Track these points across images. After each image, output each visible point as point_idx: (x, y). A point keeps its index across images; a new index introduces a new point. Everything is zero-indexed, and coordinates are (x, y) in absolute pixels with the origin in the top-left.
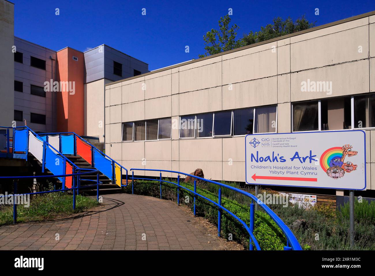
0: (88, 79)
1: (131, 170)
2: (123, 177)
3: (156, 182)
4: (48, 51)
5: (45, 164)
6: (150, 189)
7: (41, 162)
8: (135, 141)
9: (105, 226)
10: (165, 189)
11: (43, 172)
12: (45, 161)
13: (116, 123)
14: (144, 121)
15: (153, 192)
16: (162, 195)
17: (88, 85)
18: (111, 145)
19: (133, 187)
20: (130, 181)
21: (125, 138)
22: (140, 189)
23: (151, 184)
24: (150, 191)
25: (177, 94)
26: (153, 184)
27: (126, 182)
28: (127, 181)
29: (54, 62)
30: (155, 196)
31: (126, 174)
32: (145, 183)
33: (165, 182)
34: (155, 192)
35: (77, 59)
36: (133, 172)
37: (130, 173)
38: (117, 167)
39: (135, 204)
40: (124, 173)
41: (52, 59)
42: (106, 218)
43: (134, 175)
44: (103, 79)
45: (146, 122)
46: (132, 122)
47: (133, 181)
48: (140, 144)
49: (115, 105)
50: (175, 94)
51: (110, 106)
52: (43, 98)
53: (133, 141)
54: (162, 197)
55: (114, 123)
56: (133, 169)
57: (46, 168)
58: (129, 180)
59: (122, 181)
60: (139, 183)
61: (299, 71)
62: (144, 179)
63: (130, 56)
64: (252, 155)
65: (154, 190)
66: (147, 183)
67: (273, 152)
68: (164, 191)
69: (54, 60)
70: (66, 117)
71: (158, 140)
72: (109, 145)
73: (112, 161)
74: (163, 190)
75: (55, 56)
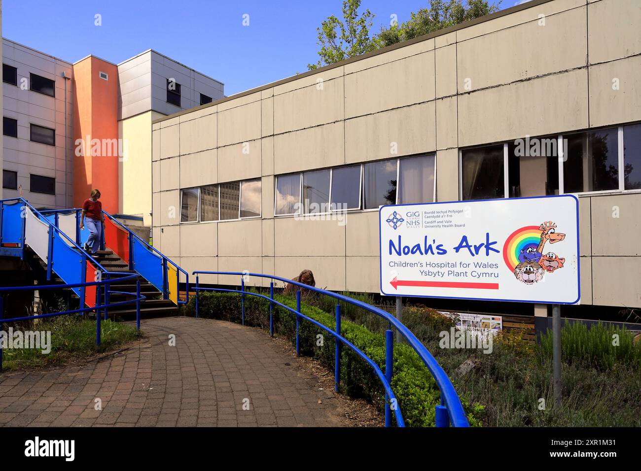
0: (125, 113)
1: (194, 274)
2: (181, 287)
3: (235, 294)
4: (58, 62)
5: (52, 265)
6: (225, 307)
7: (46, 261)
8: (201, 222)
9: (149, 375)
10: (250, 308)
11: (48, 279)
12: (52, 260)
13: (170, 190)
14: (216, 185)
15: (231, 314)
16: (245, 317)
17: (124, 122)
18: (162, 229)
19: (198, 304)
20: (192, 294)
21: (185, 218)
22: (209, 307)
23: (227, 297)
24: (225, 311)
25: (271, 136)
26: (231, 297)
27: (185, 296)
28: (188, 295)
29: (69, 83)
30: (233, 320)
31: (185, 282)
32: (217, 298)
33: (250, 295)
34: (234, 313)
35: (107, 77)
36: (197, 278)
37: (192, 280)
38: (170, 268)
39: (200, 335)
40: (183, 280)
41: (65, 78)
42: (150, 362)
43: (199, 283)
45: (219, 188)
46: (197, 187)
47: (197, 294)
48: (209, 226)
49: (169, 158)
50: (266, 137)
51: (161, 159)
52: (50, 148)
53: (199, 222)
54: (245, 321)
55: (167, 191)
56: (197, 273)
57: (53, 273)
58: (190, 293)
59: (178, 294)
60: (206, 298)
61: (471, 92)
62: (215, 290)
63: (194, 71)
64: (391, 243)
65: (231, 309)
66: (221, 296)
67: (426, 237)
68: (249, 311)
69: (69, 79)
70: (89, 181)
71: (240, 219)
72: (159, 229)
73: (162, 258)
74: (247, 309)
75: (70, 71)
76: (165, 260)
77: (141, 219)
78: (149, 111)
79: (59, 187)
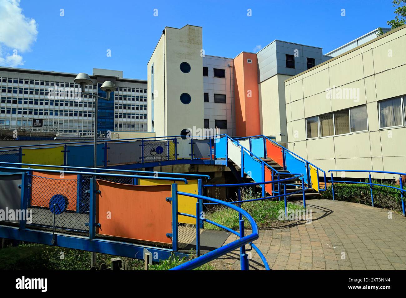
0: (262, 79)
1: (329, 172)
2: (321, 179)
3: (363, 185)
4: (227, 60)
5: (244, 169)
6: (356, 194)
7: (240, 167)
8: (321, 138)
9: (327, 238)
10: (379, 195)
11: (242, 176)
12: (244, 166)
13: (298, 120)
14: (331, 113)
15: (361, 198)
16: (374, 201)
17: (262, 84)
18: (295, 144)
19: (334, 191)
20: (329, 185)
21: (309, 135)
22: (342, 193)
23: (357, 188)
24: (356, 196)
25: (372, 75)
26: (360, 188)
27: (324, 186)
28: (326, 185)
29: (232, 69)
30: (362, 203)
31: (323, 176)
32: (348, 187)
33: (377, 186)
34: (363, 198)
36: (332, 174)
37: (329, 175)
38: (312, 169)
39: (346, 213)
40: (321, 175)
41: (230, 67)
42: (322, 229)
43: (333, 177)
44: (276, 76)
45: (333, 115)
46: (317, 116)
47: (333, 184)
48: (328, 140)
49: (297, 101)
50: (368, 76)
51: (291, 102)
52: (224, 104)
53: (319, 137)
54: (374, 204)
55: (296, 120)
56: (332, 171)
57: (245, 173)
58: (327, 183)
59: (319, 184)
60: (340, 187)
62: (346, 183)
63: (302, 45)
65: (361, 196)
66: (352, 187)
68: (377, 197)
69: (232, 67)
70: (244, 120)
71: (351, 133)
72: (292, 144)
73: (305, 162)
74: (376, 195)
75: (232, 63)
76: (308, 163)
77: (275, 138)
78: (276, 75)
79: (229, 125)
